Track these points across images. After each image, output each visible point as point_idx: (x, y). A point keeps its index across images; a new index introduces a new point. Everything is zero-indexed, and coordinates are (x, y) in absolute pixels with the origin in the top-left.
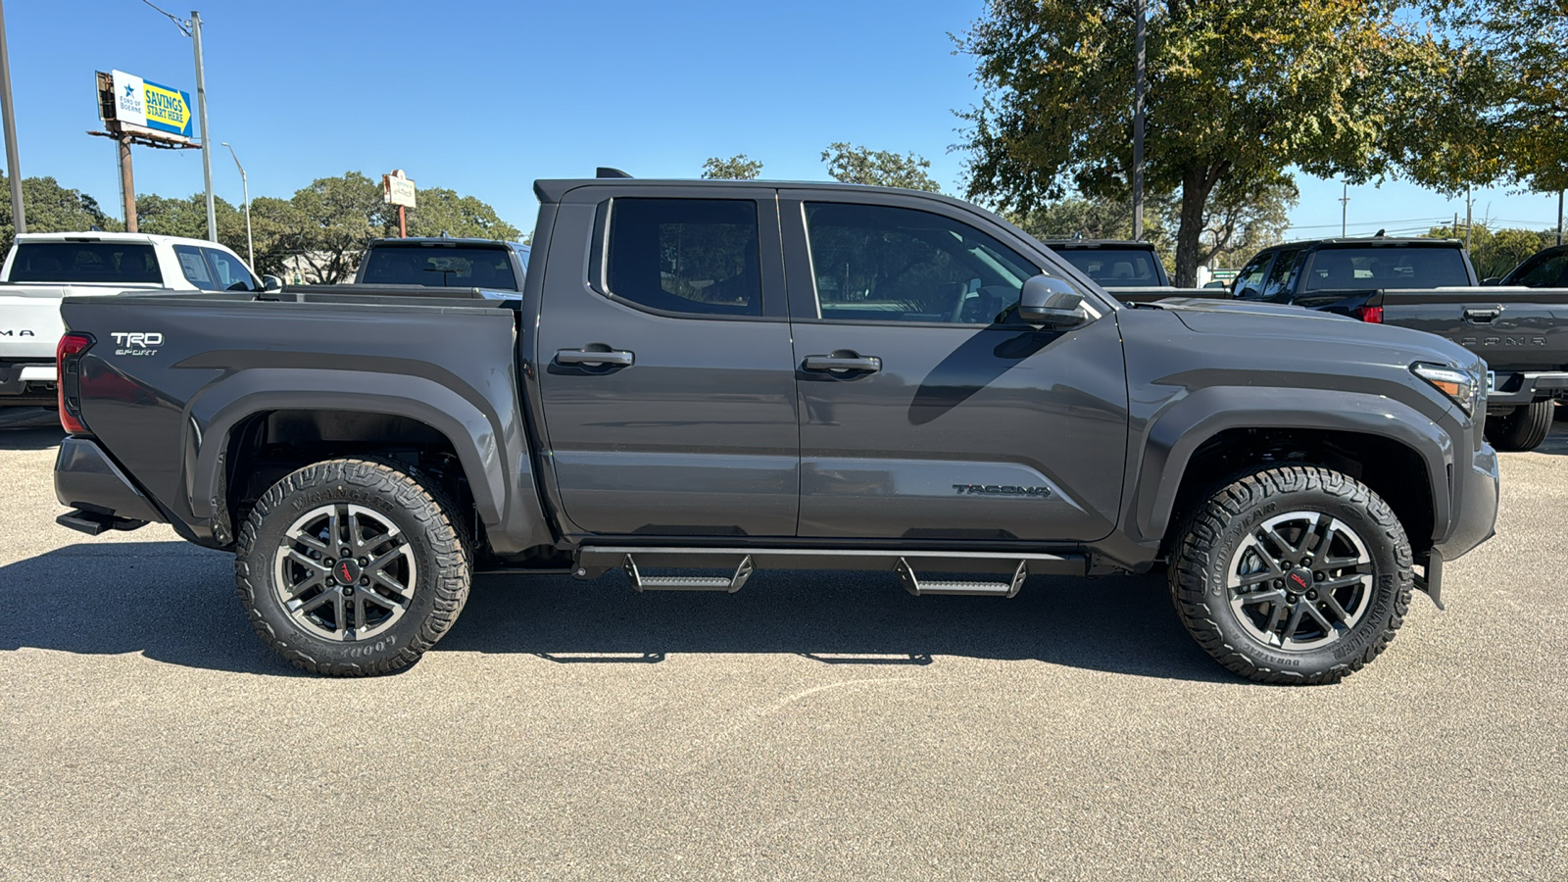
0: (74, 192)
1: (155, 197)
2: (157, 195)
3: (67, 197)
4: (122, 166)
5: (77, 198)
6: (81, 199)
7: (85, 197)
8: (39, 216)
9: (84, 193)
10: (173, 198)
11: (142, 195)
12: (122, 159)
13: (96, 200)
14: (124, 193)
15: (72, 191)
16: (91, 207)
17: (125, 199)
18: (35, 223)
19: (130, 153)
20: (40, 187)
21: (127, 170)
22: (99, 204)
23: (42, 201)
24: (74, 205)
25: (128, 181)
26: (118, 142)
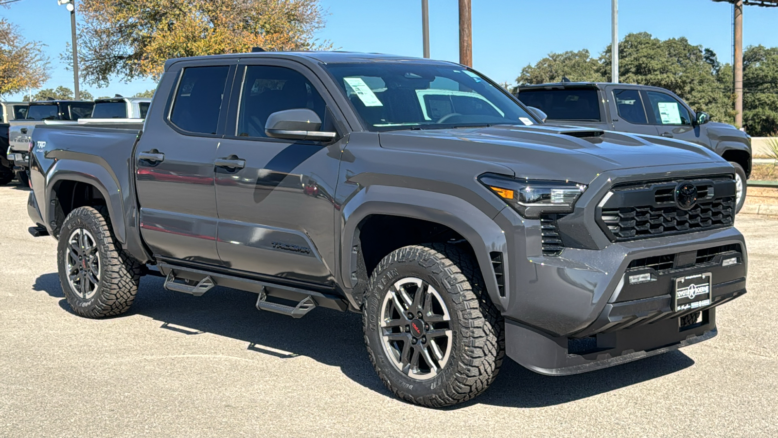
0: (699, 48)
1: (760, 48)
2: (762, 45)
3: (694, 51)
4: (735, 24)
5: (701, 52)
6: (704, 53)
7: (707, 51)
8: (670, 67)
9: (707, 47)
10: (774, 47)
11: (751, 46)
12: (735, 18)
13: (714, 52)
14: (734, 46)
15: (697, 47)
16: (711, 58)
17: (735, 50)
18: (666, 73)
19: (741, 13)
20: (675, 45)
21: (738, 27)
22: (717, 56)
23: (675, 55)
24: (698, 58)
25: (738, 36)
26: (733, 5)
